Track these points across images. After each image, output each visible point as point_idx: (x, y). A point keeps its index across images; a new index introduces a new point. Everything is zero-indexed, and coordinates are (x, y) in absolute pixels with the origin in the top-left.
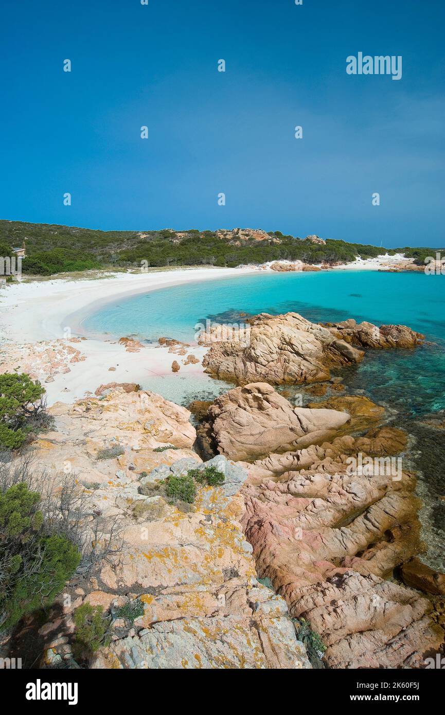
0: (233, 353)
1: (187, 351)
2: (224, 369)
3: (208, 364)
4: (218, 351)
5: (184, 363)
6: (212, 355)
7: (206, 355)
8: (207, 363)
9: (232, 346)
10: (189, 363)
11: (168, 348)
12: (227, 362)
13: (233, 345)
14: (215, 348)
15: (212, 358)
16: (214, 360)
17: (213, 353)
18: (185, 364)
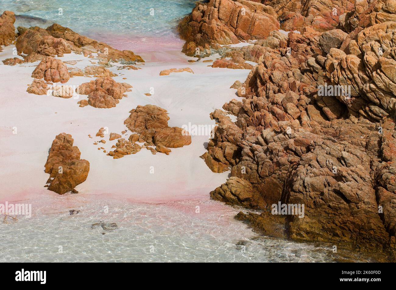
0: (370, 102)
1: (127, 87)
2: (319, 181)
3: (238, 154)
4: (292, 87)
5: (110, 146)
6: (256, 107)
7: (228, 108)
8: (230, 149)
9: (363, 66)
10: (135, 150)
11: (29, 67)
12: (337, 148)
13: (371, 59)
14: (277, 75)
15: (259, 124)
16: (268, 133)
17: (262, 101)
18: (116, 154)
